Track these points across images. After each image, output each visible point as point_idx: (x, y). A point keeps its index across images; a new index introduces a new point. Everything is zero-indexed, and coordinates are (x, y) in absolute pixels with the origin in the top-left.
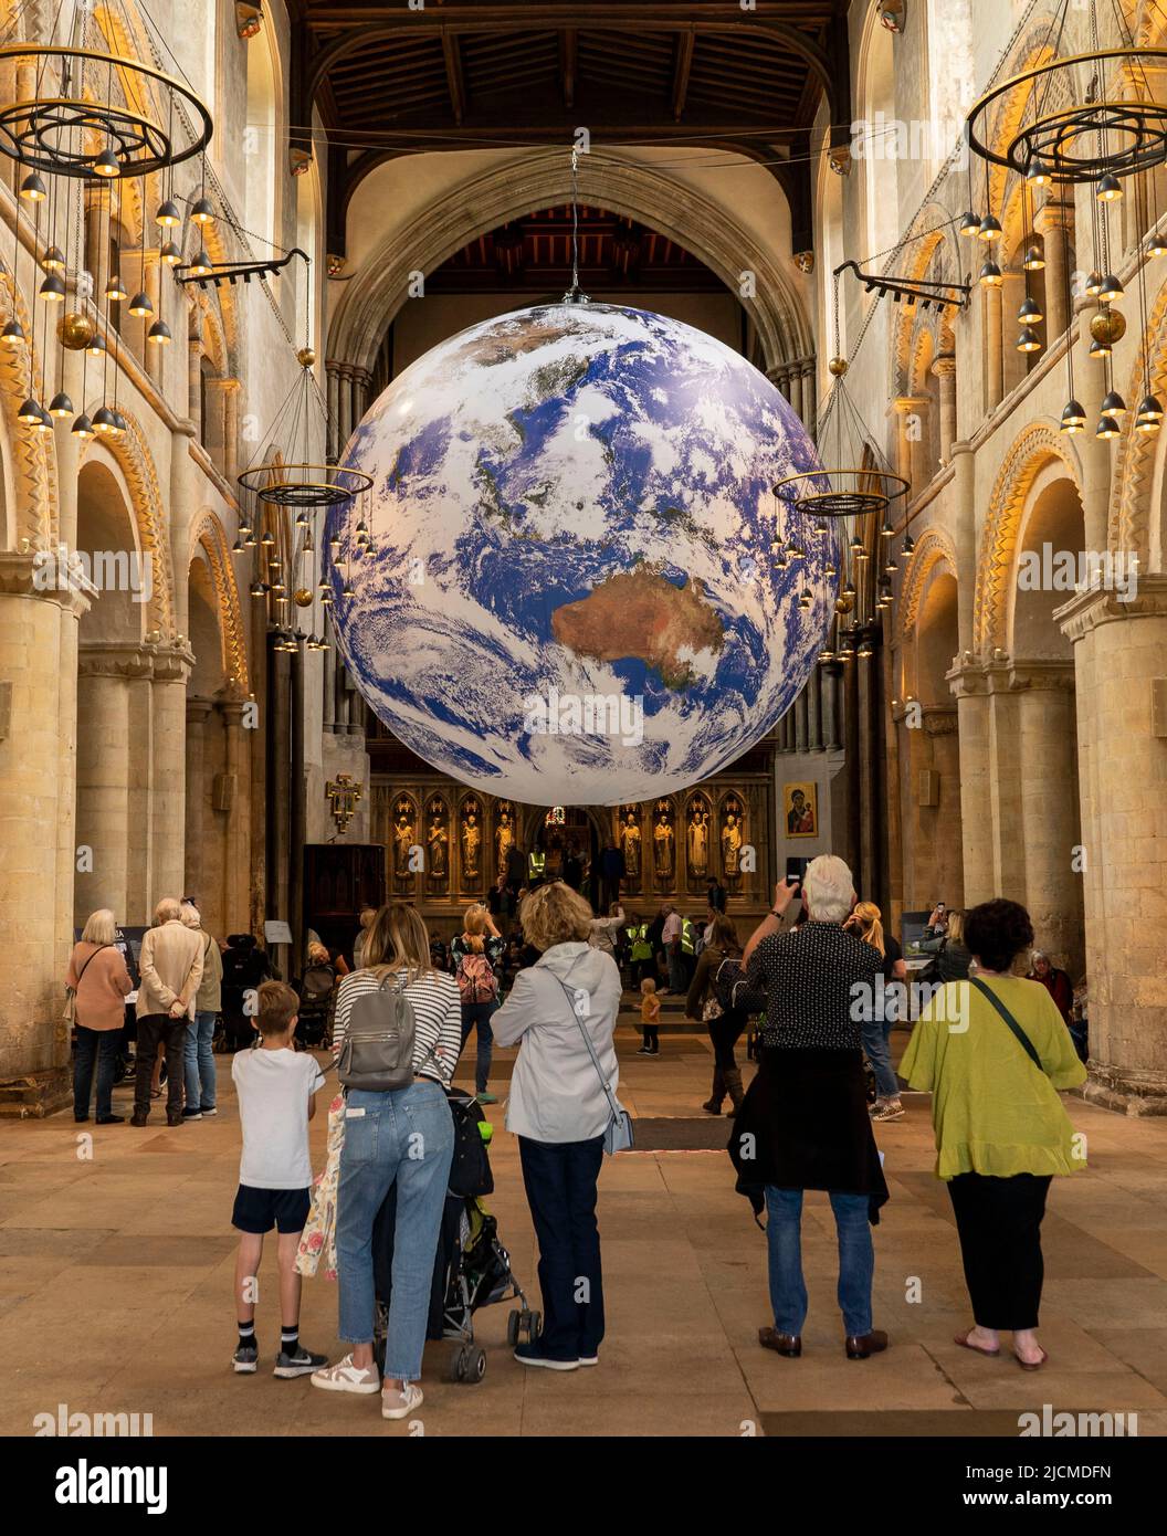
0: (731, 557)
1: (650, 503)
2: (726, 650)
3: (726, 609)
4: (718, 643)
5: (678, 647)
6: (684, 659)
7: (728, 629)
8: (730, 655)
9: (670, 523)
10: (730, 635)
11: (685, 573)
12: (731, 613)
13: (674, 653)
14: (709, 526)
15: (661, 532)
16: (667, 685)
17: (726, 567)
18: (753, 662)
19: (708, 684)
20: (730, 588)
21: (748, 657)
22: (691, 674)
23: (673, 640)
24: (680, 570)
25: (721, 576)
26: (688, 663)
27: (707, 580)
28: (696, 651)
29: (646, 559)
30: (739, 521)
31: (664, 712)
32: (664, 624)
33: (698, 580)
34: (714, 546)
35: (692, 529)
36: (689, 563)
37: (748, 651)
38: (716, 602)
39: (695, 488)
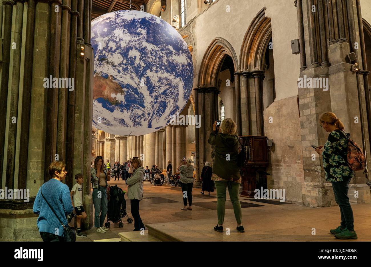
0: (120, 69)
1: (97, 57)
2: (125, 93)
3: (121, 83)
4: (122, 92)
5: (111, 94)
6: (113, 97)
7: (124, 88)
8: (127, 95)
9: (102, 62)
10: (125, 89)
11: (107, 74)
12: (123, 84)
13: (110, 96)
14: (113, 61)
15: (100, 65)
16: (112, 104)
17: (119, 71)
18: (136, 96)
19: (124, 103)
20: (121, 77)
21: (133, 94)
22: (117, 100)
23: (109, 92)
24: (106, 74)
25: (118, 74)
26: (115, 98)
27: (113, 75)
28: (116, 95)
29: (97, 72)
30: (122, 59)
31: (115, 111)
32: (105, 88)
33: (111, 76)
34: (115, 66)
35: (108, 63)
36: (108, 72)
37: (133, 93)
38: (118, 81)
39: (109, 51)
